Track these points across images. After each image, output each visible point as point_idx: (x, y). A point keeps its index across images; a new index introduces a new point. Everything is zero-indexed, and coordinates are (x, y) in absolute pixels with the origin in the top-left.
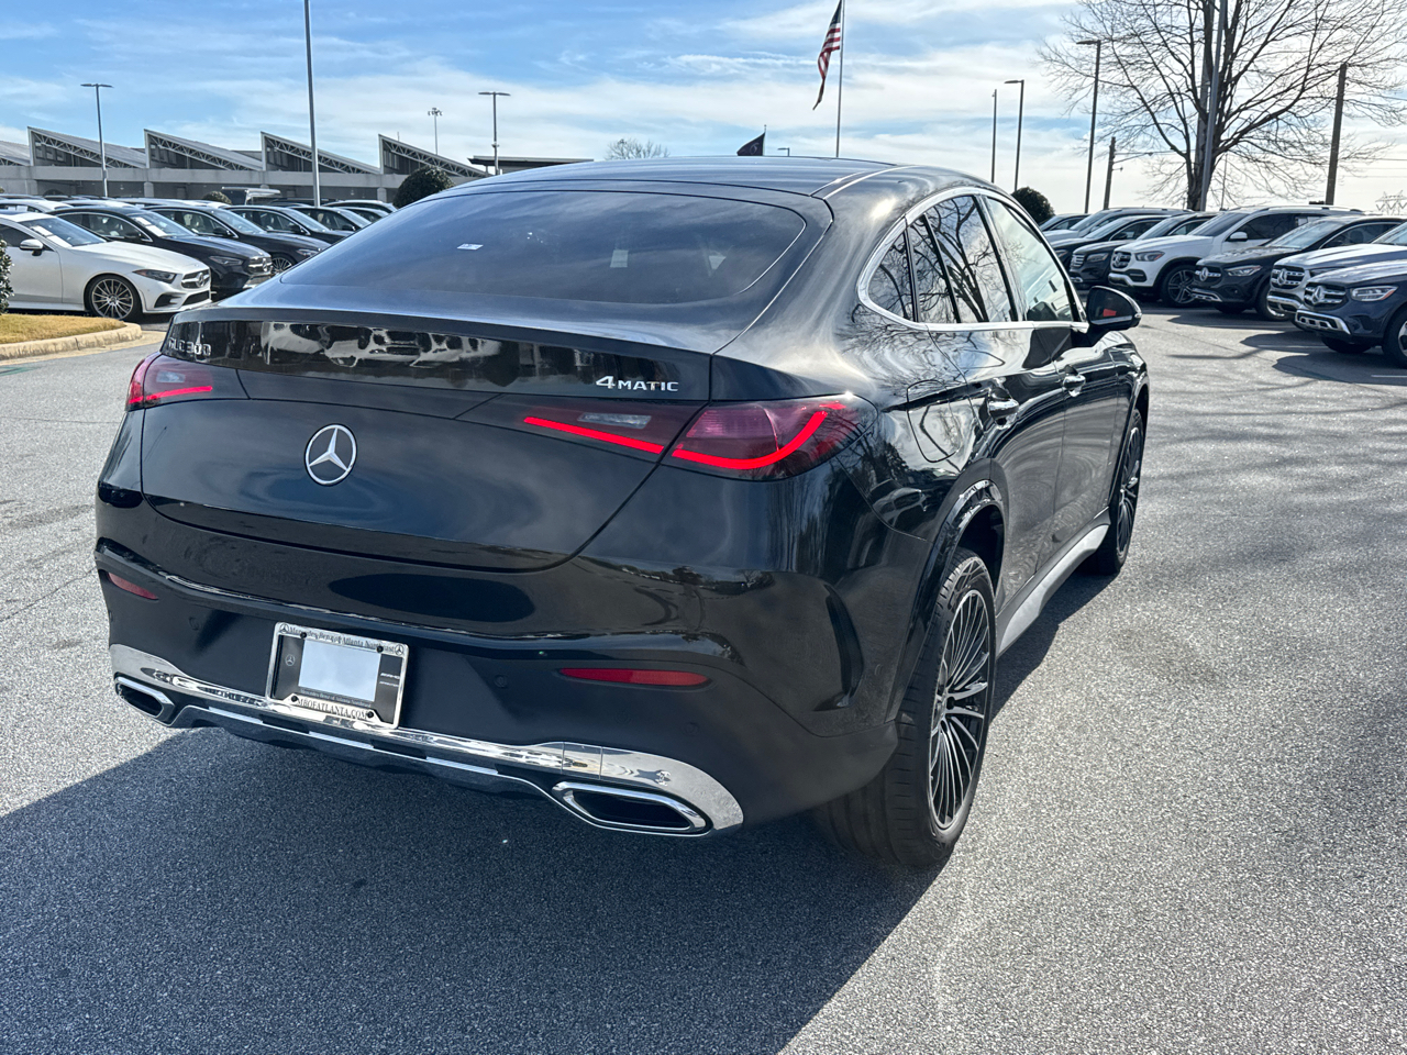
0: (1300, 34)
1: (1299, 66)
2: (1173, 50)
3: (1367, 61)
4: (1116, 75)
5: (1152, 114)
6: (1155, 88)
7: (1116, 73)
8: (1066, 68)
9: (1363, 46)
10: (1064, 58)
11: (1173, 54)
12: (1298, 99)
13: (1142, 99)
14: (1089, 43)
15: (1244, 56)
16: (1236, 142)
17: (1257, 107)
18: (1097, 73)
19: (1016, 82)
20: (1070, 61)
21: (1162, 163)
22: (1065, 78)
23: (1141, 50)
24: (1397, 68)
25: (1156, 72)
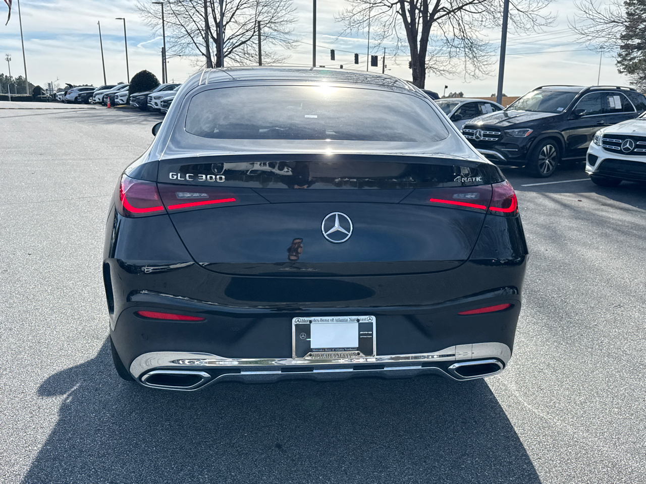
0: (249, 7)
1: (251, 21)
2: (198, 10)
3: (276, 21)
4: (173, 19)
5: (192, 38)
6: (192, 26)
7: (173, 18)
8: (150, 14)
9: (275, 14)
10: (148, 9)
11: (198, 12)
12: (253, 35)
13: (187, 31)
14: (159, 3)
15: (228, 15)
16: (230, 53)
17: (236, 38)
18: (163, 18)
19: (121, 19)
20: (152, 11)
21: (197, 61)
22: (150, 19)
23: (183, 9)
24: (288, 25)
25: (192, 19)
